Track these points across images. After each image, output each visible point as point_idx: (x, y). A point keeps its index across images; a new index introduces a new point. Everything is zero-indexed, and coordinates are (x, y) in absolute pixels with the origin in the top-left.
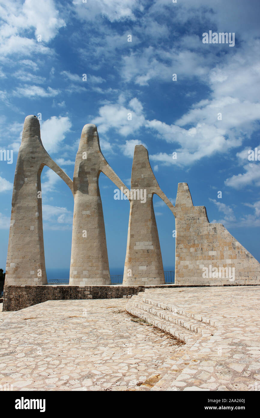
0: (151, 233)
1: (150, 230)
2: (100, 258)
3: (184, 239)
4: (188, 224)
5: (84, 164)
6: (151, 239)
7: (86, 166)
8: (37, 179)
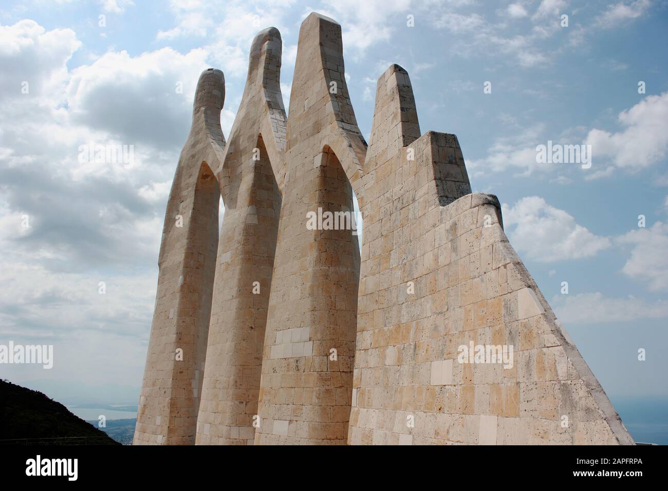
0: (311, 295)
1: (308, 284)
2: (230, 387)
3: (376, 307)
4: (386, 236)
5: (240, 132)
6: (308, 316)
7: (241, 135)
8: (193, 201)
